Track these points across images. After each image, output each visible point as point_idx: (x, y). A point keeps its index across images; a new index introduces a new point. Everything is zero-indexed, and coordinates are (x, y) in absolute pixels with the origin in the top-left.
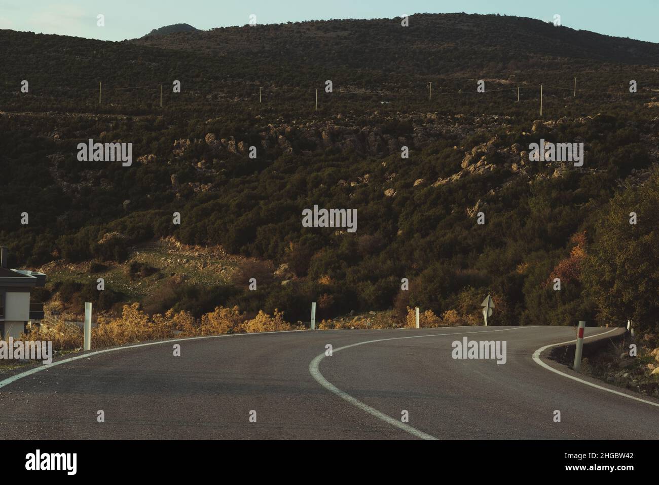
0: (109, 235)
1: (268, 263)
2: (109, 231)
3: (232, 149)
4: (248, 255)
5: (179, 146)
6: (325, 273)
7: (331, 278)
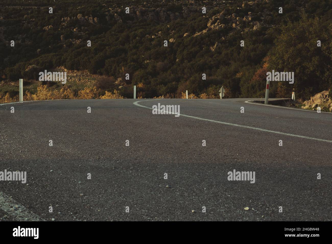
0: (30, 67)
1: (112, 78)
2: (31, 64)
3: (91, 21)
4: (101, 74)
5: (64, 21)
6: (141, 82)
7: (144, 84)
